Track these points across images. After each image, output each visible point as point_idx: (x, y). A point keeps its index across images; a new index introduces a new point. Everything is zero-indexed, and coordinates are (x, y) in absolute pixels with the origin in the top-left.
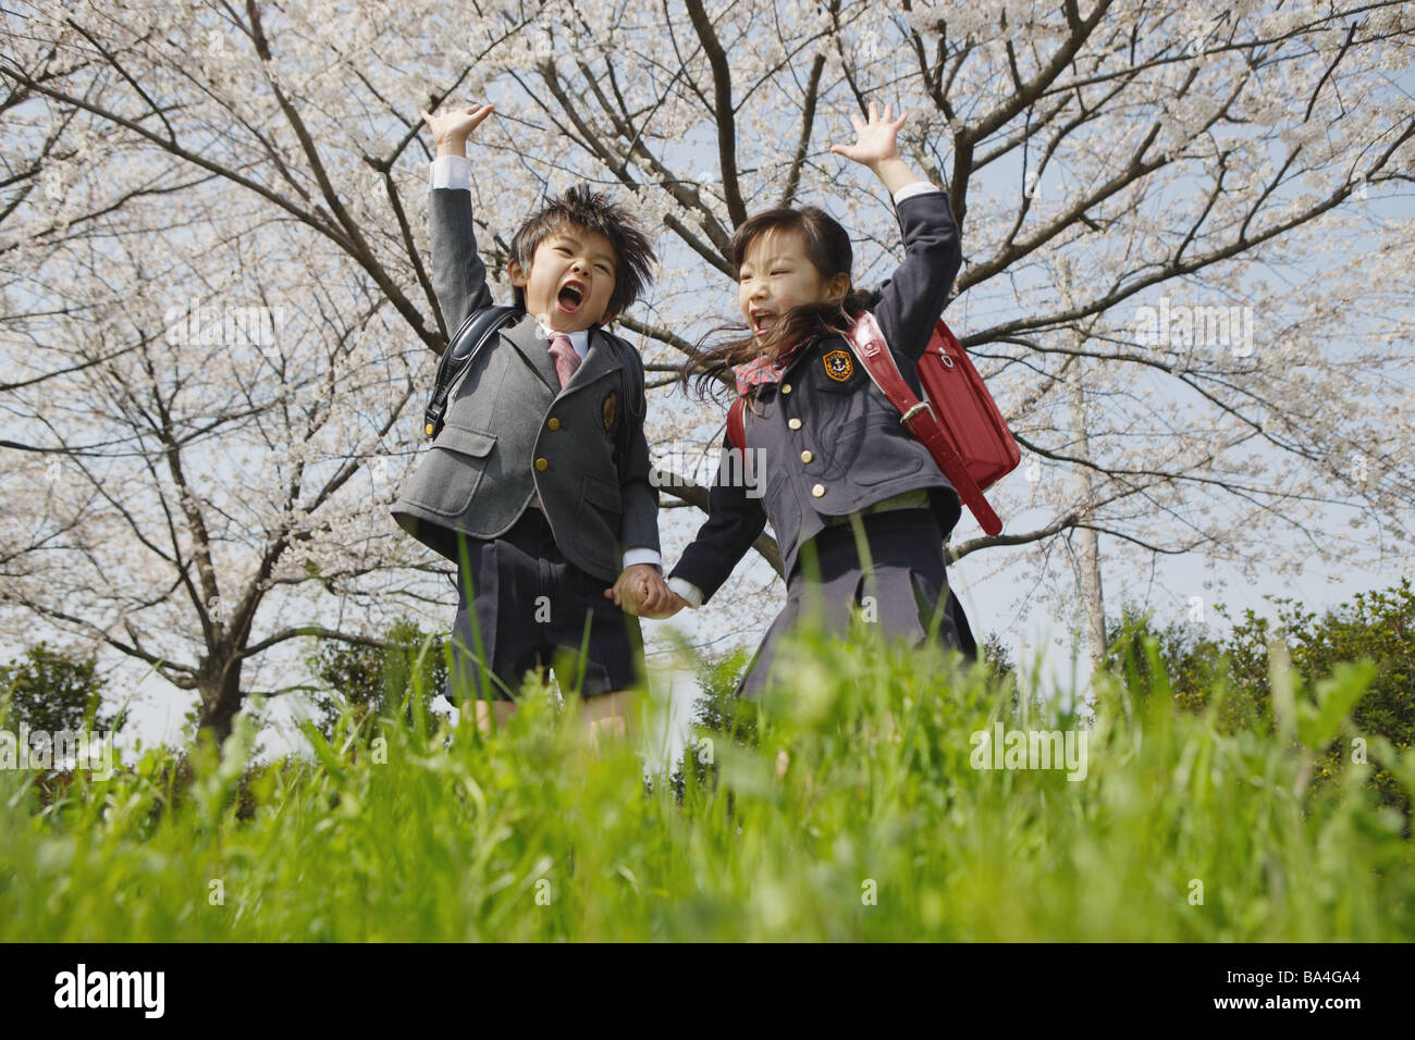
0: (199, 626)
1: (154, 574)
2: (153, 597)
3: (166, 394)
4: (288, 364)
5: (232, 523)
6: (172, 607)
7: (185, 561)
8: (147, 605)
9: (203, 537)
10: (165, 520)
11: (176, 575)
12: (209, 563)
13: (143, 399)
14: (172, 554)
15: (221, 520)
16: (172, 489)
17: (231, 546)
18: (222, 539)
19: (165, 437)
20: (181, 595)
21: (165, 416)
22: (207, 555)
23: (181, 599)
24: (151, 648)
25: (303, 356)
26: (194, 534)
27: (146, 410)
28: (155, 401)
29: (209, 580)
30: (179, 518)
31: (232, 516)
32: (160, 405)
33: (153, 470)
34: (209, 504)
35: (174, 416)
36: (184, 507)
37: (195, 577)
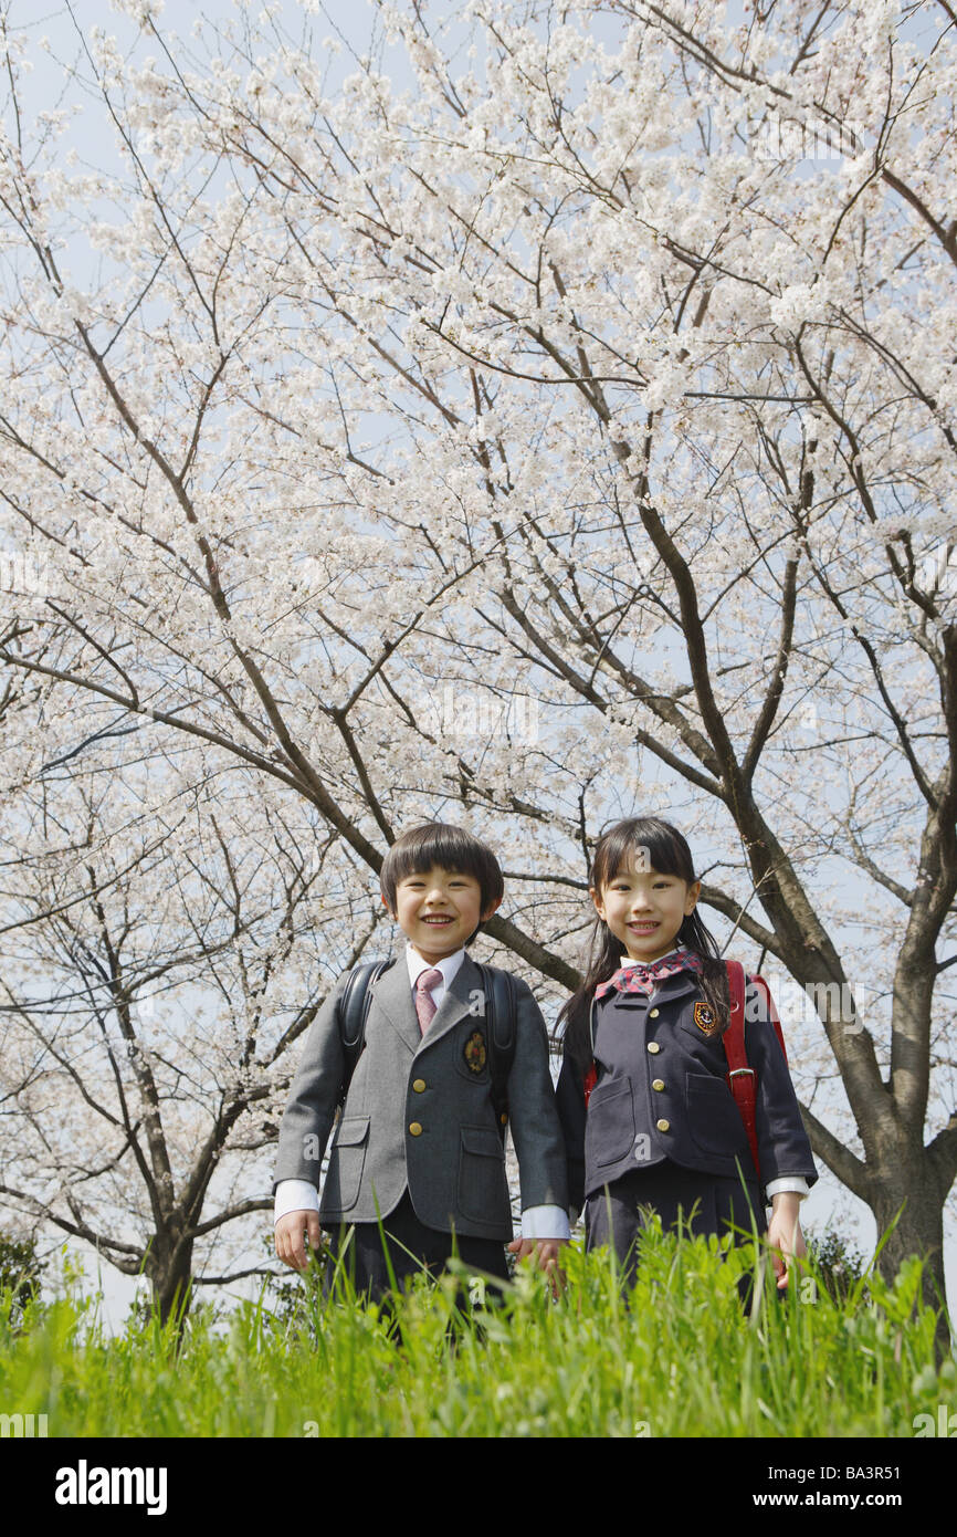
0: (146, 1198)
1: (99, 1138)
2: (98, 1165)
3: (114, 938)
4: (242, 899)
5: (183, 1078)
6: (117, 1176)
7: (133, 1123)
8: (91, 1174)
9: (152, 1096)
10: (113, 1076)
11: (124, 1140)
12: (160, 1126)
13: (91, 943)
14: (119, 1117)
15: (170, 1076)
16: (121, 1045)
17: (181, 1104)
18: (172, 1097)
19: (114, 987)
20: (129, 1162)
21: (113, 960)
22: (157, 1116)
23: (127, 1167)
24: (95, 1227)
25: (259, 890)
26: (142, 1092)
27: (94, 954)
28: (103, 944)
29: (158, 1146)
30: (128, 1074)
31: (183, 1070)
32: (109, 948)
33: (101, 1022)
34: (159, 1057)
35: (124, 960)
36: (133, 1064)
37: (143, 1140)
